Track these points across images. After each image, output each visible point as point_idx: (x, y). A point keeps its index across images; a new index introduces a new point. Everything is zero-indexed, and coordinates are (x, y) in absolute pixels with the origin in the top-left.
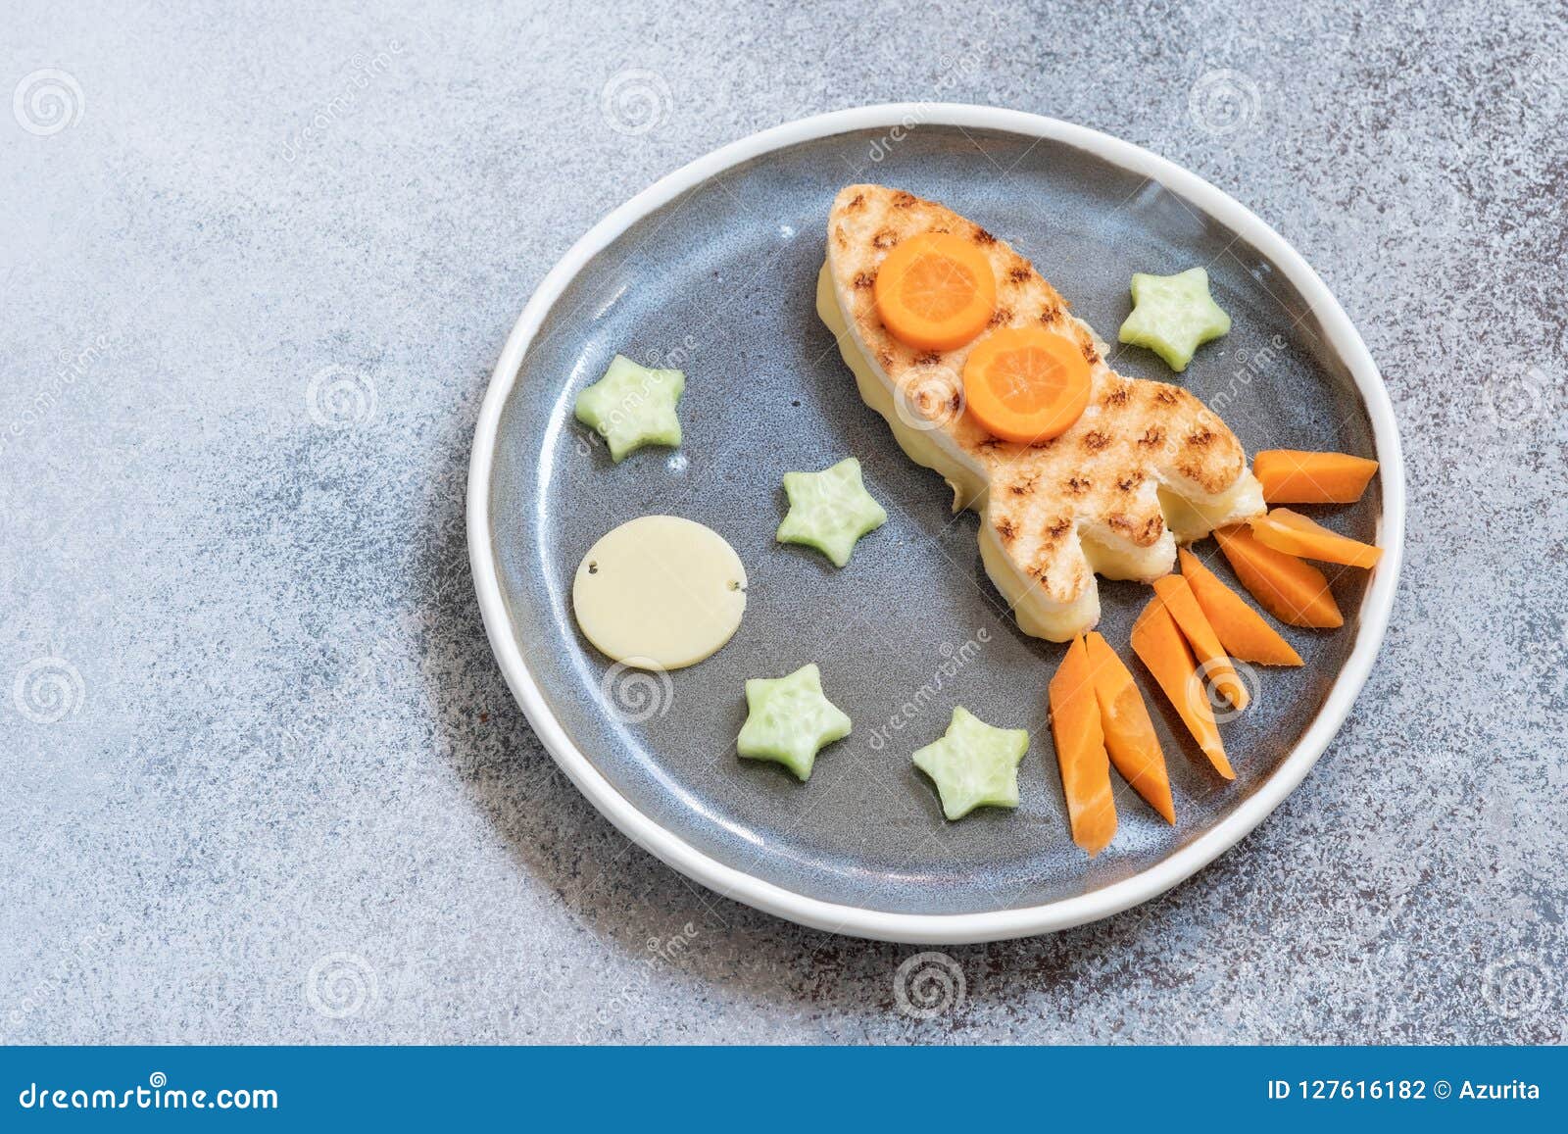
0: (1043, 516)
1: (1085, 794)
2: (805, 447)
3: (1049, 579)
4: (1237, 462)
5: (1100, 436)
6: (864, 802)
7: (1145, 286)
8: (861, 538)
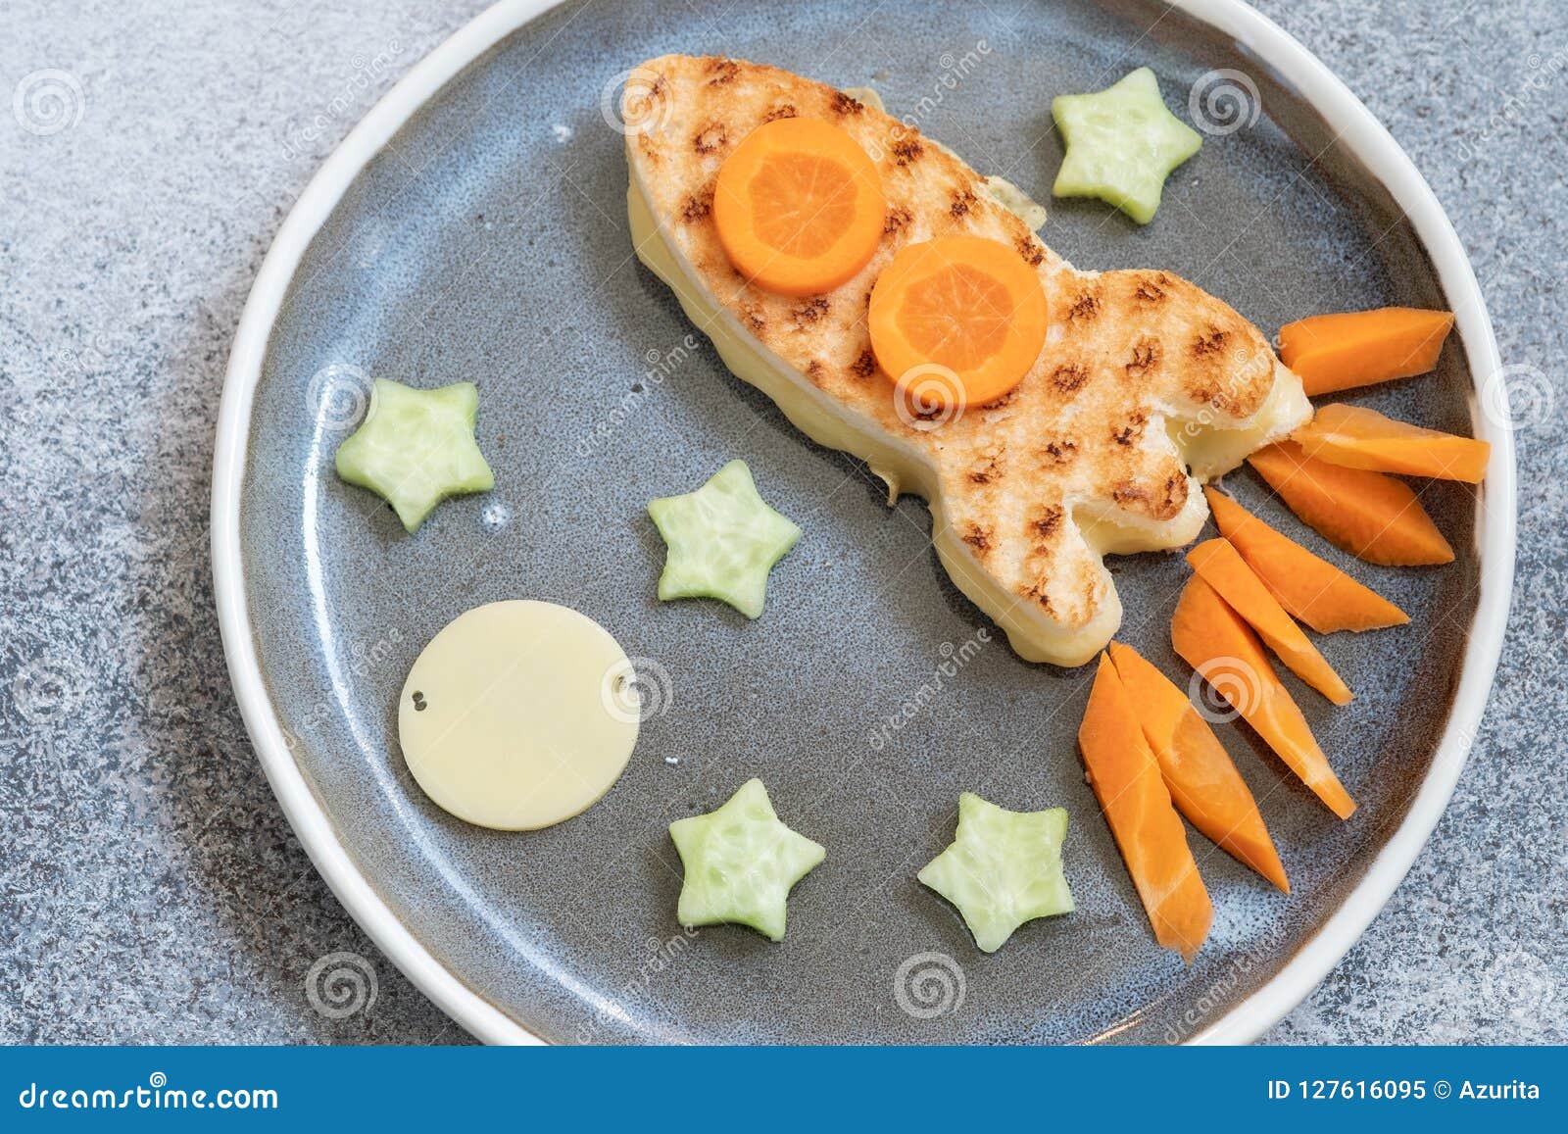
0: (1021, 507)
1: (1160, 876)
2: (664, 451)
3: (1051, 598)
4: (1265, 367)
5: (1072, 372)
6: (866, 952)
7: (1075, 113)
8: (773, 568)
